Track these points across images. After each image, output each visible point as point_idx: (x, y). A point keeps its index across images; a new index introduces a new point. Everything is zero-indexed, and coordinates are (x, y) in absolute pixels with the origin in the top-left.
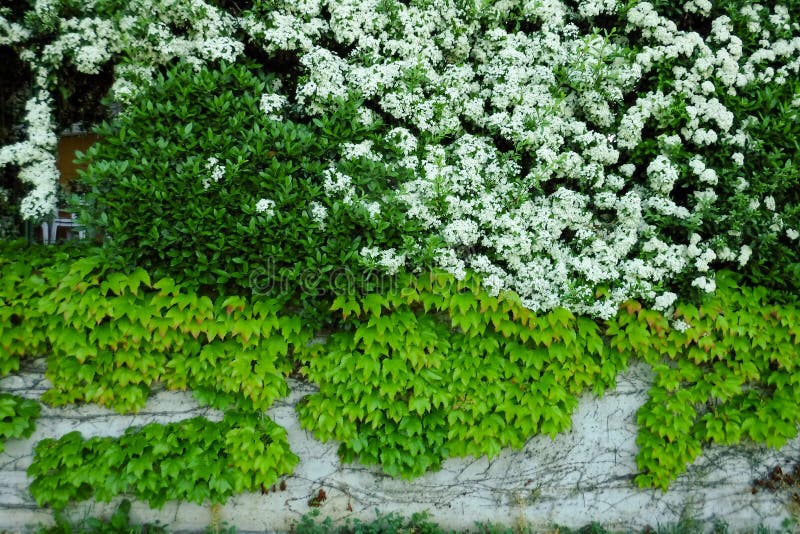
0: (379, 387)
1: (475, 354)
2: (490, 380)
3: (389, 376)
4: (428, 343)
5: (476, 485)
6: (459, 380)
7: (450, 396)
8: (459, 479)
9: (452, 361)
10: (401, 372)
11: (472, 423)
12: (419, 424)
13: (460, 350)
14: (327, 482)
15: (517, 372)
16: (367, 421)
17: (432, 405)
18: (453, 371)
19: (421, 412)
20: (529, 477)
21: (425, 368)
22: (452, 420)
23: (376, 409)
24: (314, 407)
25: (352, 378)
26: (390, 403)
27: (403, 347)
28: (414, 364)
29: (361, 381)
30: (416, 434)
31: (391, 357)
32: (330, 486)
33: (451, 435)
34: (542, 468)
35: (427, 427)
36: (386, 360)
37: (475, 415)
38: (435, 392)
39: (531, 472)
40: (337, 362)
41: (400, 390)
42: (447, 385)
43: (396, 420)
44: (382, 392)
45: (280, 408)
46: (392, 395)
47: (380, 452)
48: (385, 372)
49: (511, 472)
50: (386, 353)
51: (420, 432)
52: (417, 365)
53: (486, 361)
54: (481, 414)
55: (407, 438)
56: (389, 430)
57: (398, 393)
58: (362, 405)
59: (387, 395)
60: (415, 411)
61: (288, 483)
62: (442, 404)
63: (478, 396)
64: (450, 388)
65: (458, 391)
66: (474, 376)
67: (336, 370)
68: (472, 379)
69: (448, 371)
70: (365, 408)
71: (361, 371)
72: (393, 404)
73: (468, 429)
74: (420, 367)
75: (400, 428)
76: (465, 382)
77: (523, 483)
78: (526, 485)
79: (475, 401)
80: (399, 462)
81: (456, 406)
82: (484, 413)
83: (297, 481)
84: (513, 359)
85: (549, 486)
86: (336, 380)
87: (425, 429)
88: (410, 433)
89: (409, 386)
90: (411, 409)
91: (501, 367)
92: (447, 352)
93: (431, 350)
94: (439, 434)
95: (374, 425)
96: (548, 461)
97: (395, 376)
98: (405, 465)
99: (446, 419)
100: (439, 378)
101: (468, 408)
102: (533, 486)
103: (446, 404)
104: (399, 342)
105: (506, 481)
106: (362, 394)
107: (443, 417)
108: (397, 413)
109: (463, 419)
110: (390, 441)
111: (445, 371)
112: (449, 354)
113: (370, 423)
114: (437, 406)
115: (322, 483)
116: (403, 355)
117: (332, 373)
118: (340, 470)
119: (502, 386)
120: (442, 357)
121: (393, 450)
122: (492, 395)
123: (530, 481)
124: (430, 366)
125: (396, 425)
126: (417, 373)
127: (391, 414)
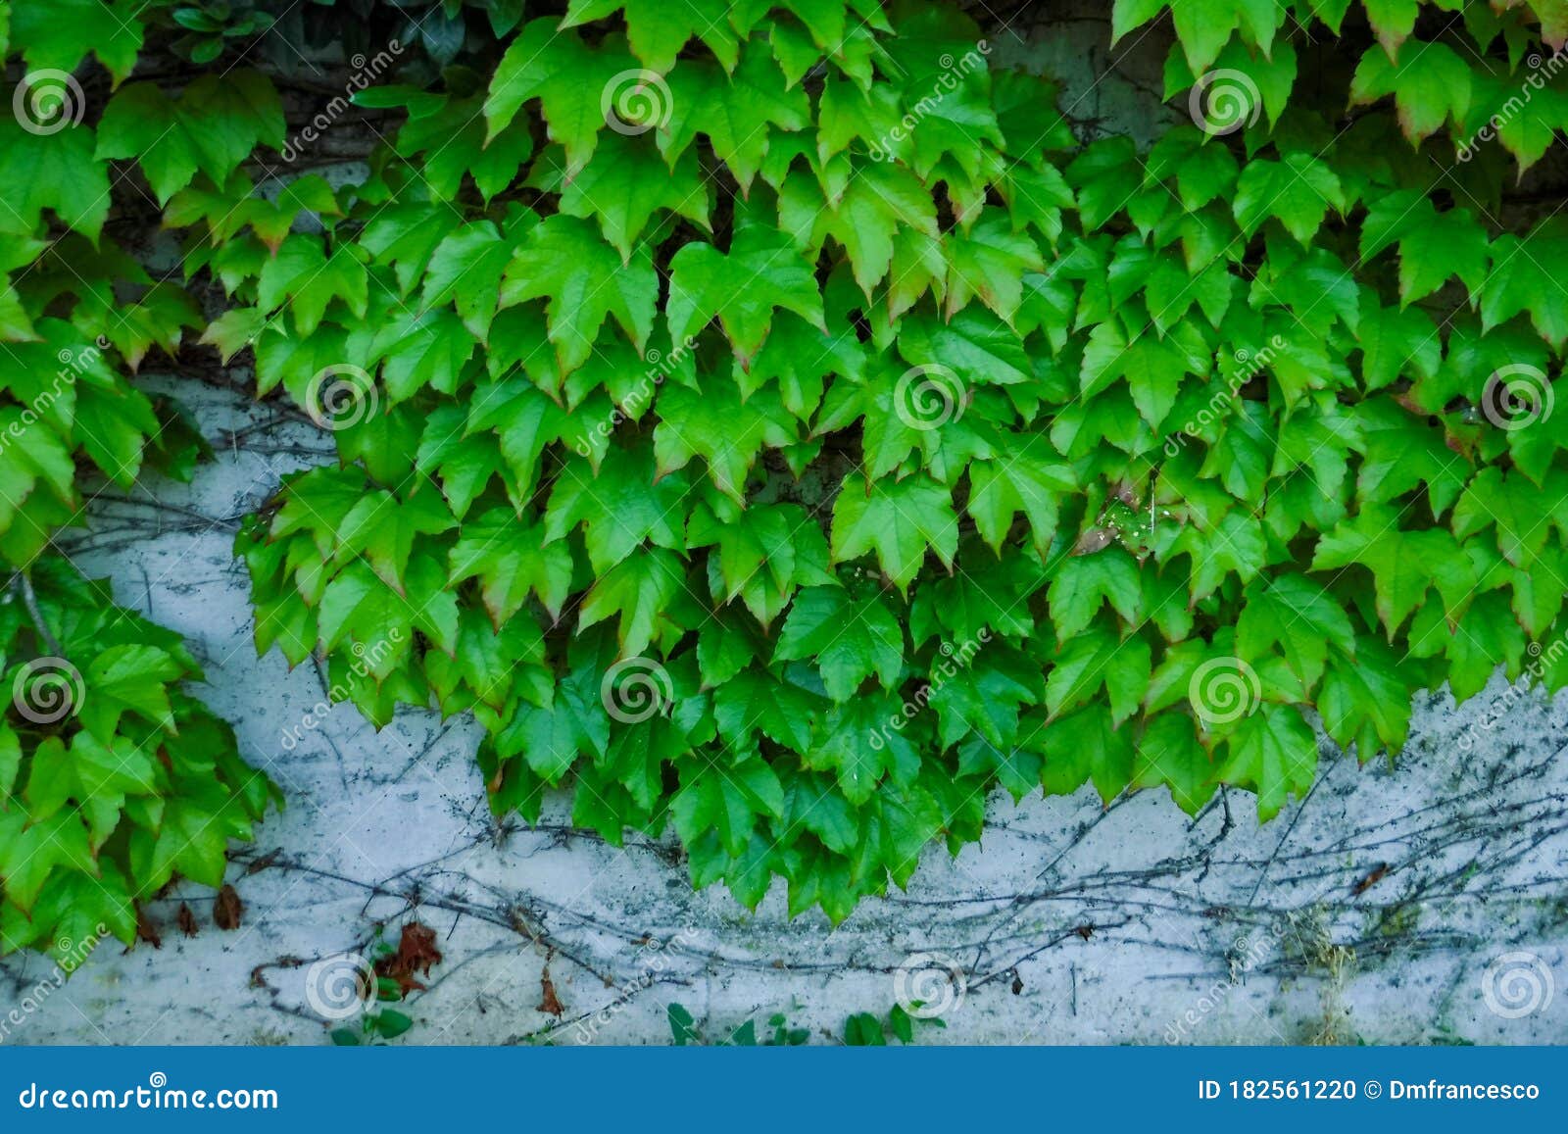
0: (650, 419)
1: (1202, 250)
2: (1292, 393)
3: (712, 347)
4: (948, 160)
5: (1143, 895)
6: (1116, 391)
7: (1066, 477)
8: (1065, 868)
9: (1076, 285)
10: (783, 320)
11: (1176, 625)
12: (884, 627)
13: (1118, 227)
14: (440, 885)
15: (1424, 353)
16: (589, 617)
17: (967, 524)
18: (1080, 339)
19: (900, 569)
20: (1375, 857)
21: (927, 311)
22: (1070, 613)
23: (647, 546)
24: (304, 534)
25: (494, 368)
26: (725, 513)
27: (800, 166)
28: (867, 278)
29: (547, 382)
30: (870, 685)
31: (723, 238)
32: (455, 904)
33: (1061, 688)
34: (1439, 816)
35: (933, 642)
36: (691, 252)
37: (1204, 583)
38: (984, 451)
39: (1389, 833)
40: (406, 274)
41: (778, 437)
42: (1044, 422)
43: (762, 608)
44: (670, 447)
45: (170, 541)
46: (729, 470)
47: (670, 783)
48: (684, 318)
49: (1302, 837)
50: (697, 208)
51: (891, 670)
52: (883, 287)
53: (1259, 291)
54: (1233, 577)
55: (822, 704)
56: (718, 667)
57: (770, 459)
58: (557, 521)
59: (697, 465)
60: (870, 561)
61: (251, 889)
62: (1021, 524)
63: (1217, 483)
64: (1064, 433)
65: (1106, 450)
66: (1199, 366)
67: (406, 324)
68: (1191, 386)
69: (1058, 339)
70: (576, 541)
71: (535, 313)
72: (746, 517)
73: (1157, 660)
74: (903, 301)
75: (785, 651)
76: (1153, 402)
77: (1348, 879)
78: (1360, 887)
79: (1199, 508)
80: (780, 833)
81: (1091, 533)
82: (1248, 571)
83: (297, 886)
84: (1415, 282)
85: (1459, 889)
86: (401, 381)
87: (922, 657)
88: (838, 679)
89: (835, 420)
90: (847, 545)
91: (1340, 327)
92: (1053, 228)
93: (969, 204)
94: (997, 684)
95: (636, 639)
96: (1468, 785)
97: (744, 343)
98: (810, 843)
99: (1038, 606)
100: (1007, 374)
101: (1162, 543)
102: (1387, 891)
103: (1044, 526)
104: (774, 132)
105: (1276, 873)
106: (553, 459)
107: (1024, 591)
108: (765, 571)
109: (1130, 602)
110: (730, 721)
111: (1036, 342)
112: (1066, 247)
113: (609, 630)
114: (993, 531)
115: (415, 895)
116: (798, 221)
117: (381, 342)
118: (500, 835)
119: (1345, 426)
120: (1027, 252)
121: (745, 768)
122: (1302, 476)
123: (1381, 870)
124: (957, 303)
125: (760, 638)
126: (884, 335)
127: (732, 578)
